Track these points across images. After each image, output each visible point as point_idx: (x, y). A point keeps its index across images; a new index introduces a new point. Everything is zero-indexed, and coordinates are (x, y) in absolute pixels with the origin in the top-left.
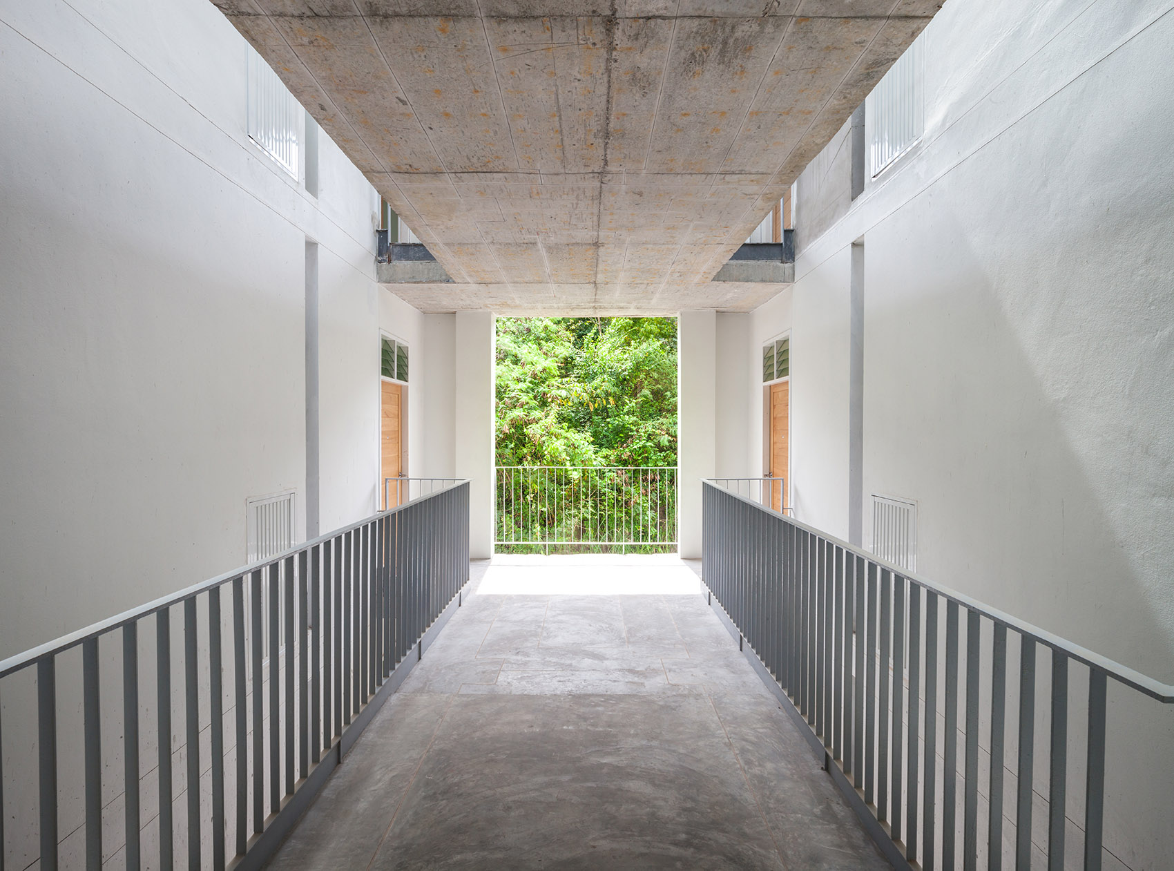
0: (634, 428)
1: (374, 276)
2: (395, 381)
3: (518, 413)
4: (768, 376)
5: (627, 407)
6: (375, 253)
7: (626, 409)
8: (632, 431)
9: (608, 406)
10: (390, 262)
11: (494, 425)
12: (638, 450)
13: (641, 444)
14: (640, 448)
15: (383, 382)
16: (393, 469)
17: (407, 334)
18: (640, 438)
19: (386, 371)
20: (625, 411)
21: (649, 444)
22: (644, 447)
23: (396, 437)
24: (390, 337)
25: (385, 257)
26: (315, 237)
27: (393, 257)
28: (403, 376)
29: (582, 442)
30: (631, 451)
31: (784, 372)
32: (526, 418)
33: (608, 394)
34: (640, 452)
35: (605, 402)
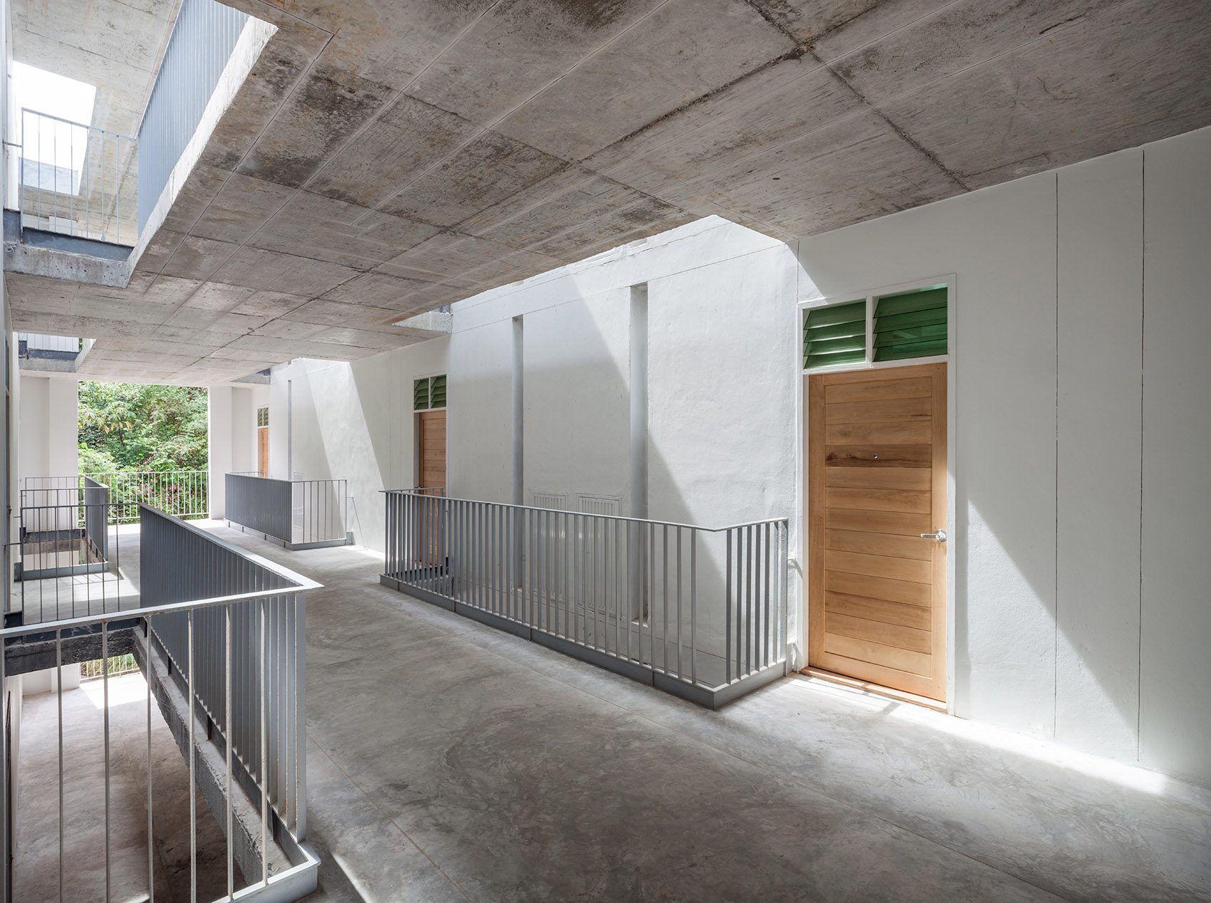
0: (154, 448)
4: (260, 424)
5: (145, 430)
7: (144, 432)
8: (152, 450)
9: (124, 429)
12: (159, 466)
13: (162, 461)
14: (161, 465)
18: (161, 456)
20: (143, 434)
21: (170, 461)
22: (165, 463)
27: (30, 356)
29: (104, 460)
30: (152, 467)
31: (266, 423)
33: (123, 419)
34: (162, 467)
35: (121, 426)
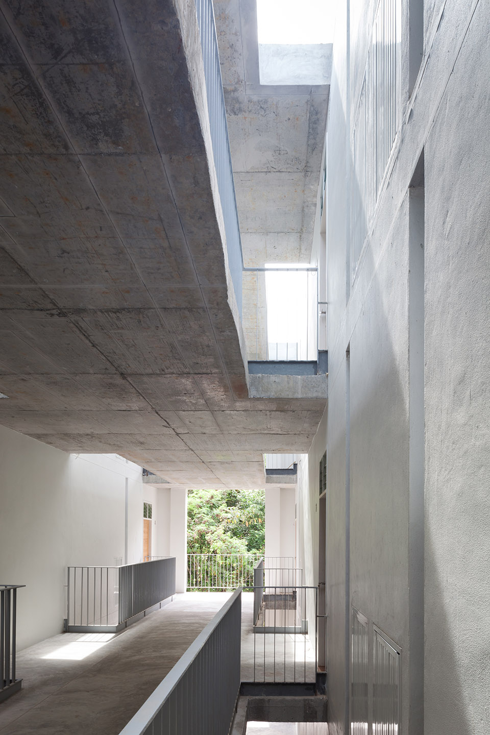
1: (142, 481)
2: (148, 519)
3: (202, 527)
6: (142, 473)
9: (257, 523)
11: (187, 535)
15: (144, 520)
16: (146, 554)
17: (152, 501)
19: (145, 516)
23: (148, 541)
24: (146, 502)
25: (146, 474)
26: (127, 477)
28: (150, 517)
29: (240, 545)
32: (207, 531)
33: (256, 517)
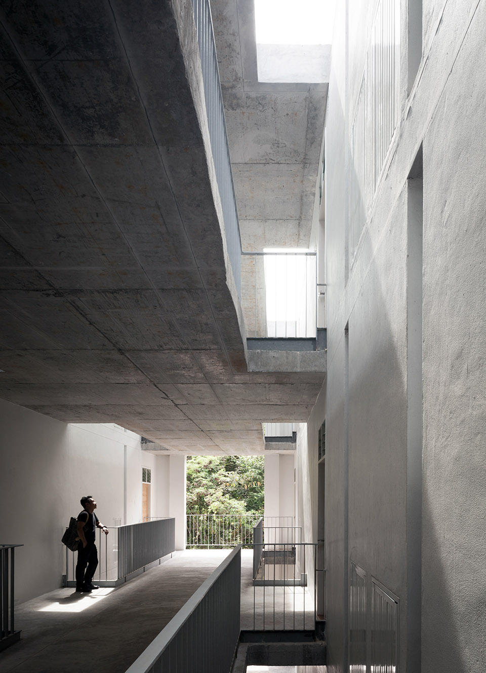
1: (140, 449)
2: (147, 483)
3: (201, 490)
6: (140, 441)
10: (146, 443)
11: (186, 497)
15: (143, 484)
16: (145, 515)
17: (151, 466)
19: (144, 480)
24: (144, 467)
26: (126, 445)
28: (149, 481)
32: (206, 493)
